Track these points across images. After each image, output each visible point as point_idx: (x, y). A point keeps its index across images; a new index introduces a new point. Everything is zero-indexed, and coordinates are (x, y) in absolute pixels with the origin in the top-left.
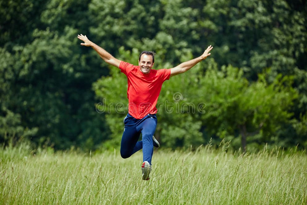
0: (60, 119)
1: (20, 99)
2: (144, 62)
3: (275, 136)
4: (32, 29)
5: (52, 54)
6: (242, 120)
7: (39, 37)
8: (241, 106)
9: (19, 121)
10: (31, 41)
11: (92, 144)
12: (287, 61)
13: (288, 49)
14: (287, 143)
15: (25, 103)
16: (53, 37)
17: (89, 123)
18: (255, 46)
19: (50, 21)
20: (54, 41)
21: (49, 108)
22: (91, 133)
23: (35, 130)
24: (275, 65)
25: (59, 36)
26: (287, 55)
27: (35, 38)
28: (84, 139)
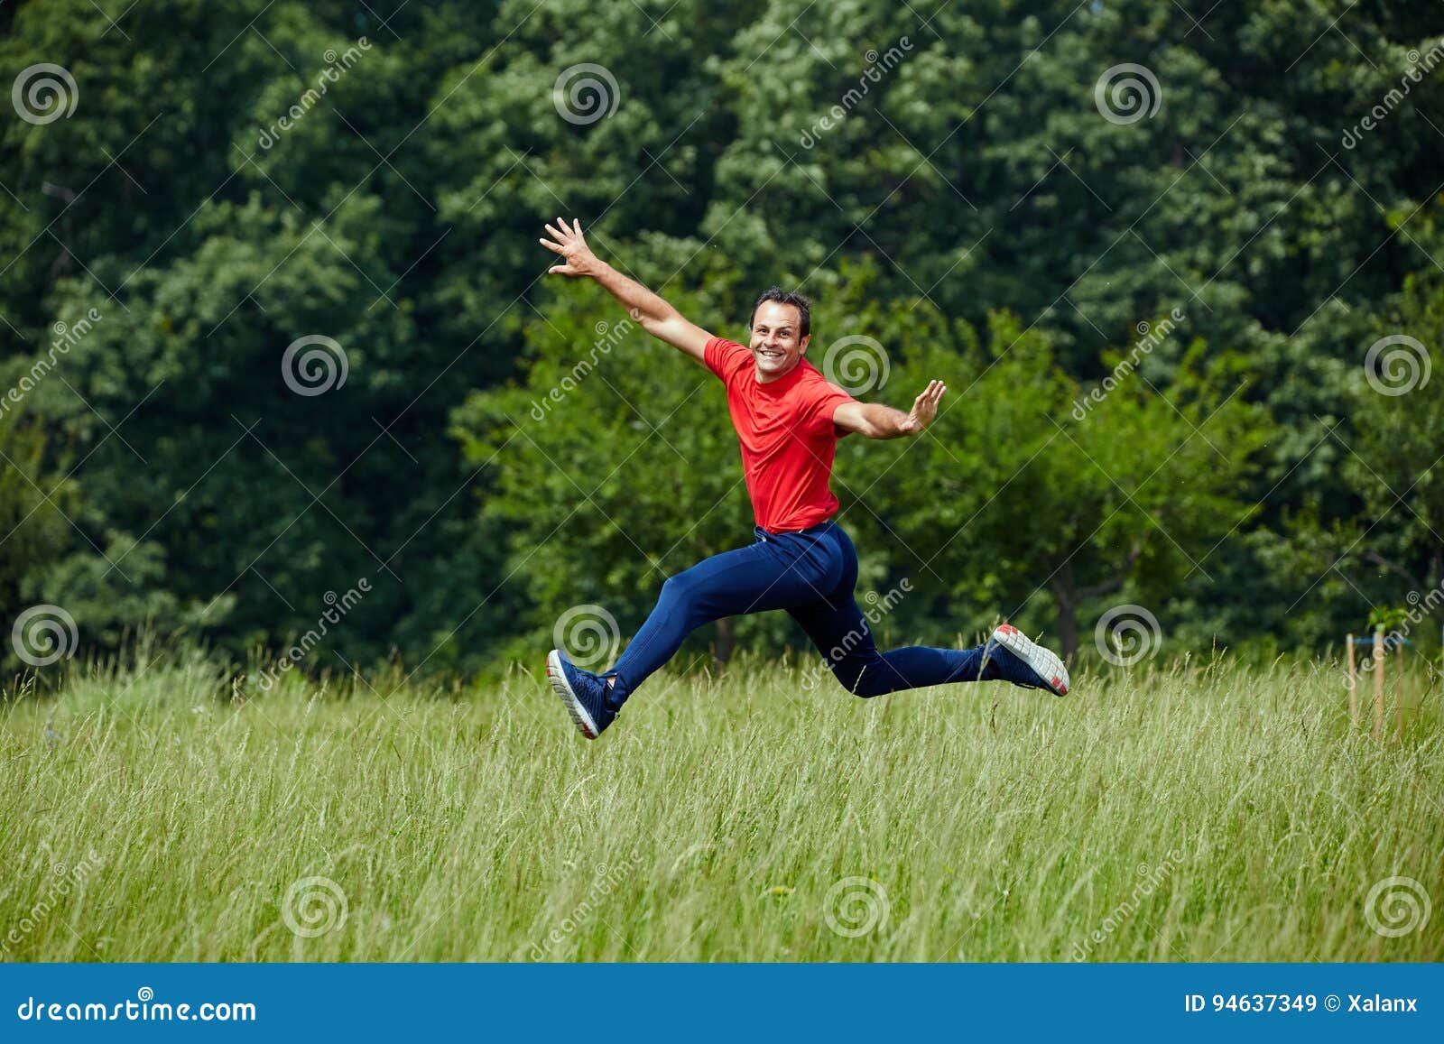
0: (321, 555)
1: (163, 482)
2: (765, 330)
3: (1181, 598)
4: (194, 200)
5: (279, 292)
6: (1056, 536)
7: (219, 231)
8: (1051, 484)
9: (159, 570)
10: (189, 247)
11: (453, 651)
12: (1213, 296)
13: (1217, 250)
14: (1232, 625)
15: (181, 497)
16: (277, 228)
17: (440, 565)
18: (1090, 242)
19: (262, 170)
20: (285, 241)
21: (277, 512)
22: (447, 610)
23: (224, 603)
24: (1167, 314)
25: (303, 225)
26: (1210, 273)
27: (206, 235)
28: (425, 632)
